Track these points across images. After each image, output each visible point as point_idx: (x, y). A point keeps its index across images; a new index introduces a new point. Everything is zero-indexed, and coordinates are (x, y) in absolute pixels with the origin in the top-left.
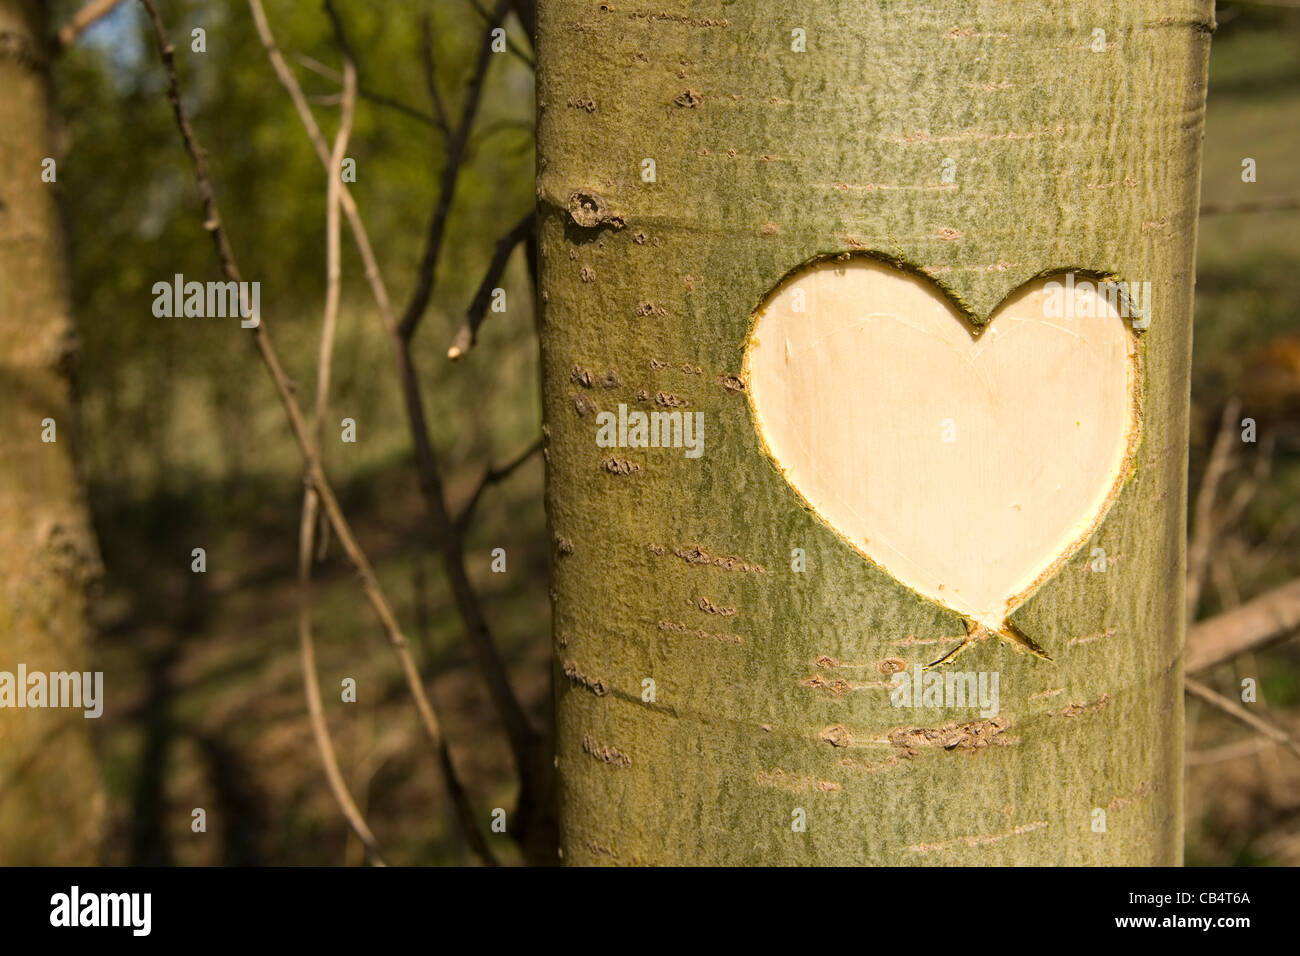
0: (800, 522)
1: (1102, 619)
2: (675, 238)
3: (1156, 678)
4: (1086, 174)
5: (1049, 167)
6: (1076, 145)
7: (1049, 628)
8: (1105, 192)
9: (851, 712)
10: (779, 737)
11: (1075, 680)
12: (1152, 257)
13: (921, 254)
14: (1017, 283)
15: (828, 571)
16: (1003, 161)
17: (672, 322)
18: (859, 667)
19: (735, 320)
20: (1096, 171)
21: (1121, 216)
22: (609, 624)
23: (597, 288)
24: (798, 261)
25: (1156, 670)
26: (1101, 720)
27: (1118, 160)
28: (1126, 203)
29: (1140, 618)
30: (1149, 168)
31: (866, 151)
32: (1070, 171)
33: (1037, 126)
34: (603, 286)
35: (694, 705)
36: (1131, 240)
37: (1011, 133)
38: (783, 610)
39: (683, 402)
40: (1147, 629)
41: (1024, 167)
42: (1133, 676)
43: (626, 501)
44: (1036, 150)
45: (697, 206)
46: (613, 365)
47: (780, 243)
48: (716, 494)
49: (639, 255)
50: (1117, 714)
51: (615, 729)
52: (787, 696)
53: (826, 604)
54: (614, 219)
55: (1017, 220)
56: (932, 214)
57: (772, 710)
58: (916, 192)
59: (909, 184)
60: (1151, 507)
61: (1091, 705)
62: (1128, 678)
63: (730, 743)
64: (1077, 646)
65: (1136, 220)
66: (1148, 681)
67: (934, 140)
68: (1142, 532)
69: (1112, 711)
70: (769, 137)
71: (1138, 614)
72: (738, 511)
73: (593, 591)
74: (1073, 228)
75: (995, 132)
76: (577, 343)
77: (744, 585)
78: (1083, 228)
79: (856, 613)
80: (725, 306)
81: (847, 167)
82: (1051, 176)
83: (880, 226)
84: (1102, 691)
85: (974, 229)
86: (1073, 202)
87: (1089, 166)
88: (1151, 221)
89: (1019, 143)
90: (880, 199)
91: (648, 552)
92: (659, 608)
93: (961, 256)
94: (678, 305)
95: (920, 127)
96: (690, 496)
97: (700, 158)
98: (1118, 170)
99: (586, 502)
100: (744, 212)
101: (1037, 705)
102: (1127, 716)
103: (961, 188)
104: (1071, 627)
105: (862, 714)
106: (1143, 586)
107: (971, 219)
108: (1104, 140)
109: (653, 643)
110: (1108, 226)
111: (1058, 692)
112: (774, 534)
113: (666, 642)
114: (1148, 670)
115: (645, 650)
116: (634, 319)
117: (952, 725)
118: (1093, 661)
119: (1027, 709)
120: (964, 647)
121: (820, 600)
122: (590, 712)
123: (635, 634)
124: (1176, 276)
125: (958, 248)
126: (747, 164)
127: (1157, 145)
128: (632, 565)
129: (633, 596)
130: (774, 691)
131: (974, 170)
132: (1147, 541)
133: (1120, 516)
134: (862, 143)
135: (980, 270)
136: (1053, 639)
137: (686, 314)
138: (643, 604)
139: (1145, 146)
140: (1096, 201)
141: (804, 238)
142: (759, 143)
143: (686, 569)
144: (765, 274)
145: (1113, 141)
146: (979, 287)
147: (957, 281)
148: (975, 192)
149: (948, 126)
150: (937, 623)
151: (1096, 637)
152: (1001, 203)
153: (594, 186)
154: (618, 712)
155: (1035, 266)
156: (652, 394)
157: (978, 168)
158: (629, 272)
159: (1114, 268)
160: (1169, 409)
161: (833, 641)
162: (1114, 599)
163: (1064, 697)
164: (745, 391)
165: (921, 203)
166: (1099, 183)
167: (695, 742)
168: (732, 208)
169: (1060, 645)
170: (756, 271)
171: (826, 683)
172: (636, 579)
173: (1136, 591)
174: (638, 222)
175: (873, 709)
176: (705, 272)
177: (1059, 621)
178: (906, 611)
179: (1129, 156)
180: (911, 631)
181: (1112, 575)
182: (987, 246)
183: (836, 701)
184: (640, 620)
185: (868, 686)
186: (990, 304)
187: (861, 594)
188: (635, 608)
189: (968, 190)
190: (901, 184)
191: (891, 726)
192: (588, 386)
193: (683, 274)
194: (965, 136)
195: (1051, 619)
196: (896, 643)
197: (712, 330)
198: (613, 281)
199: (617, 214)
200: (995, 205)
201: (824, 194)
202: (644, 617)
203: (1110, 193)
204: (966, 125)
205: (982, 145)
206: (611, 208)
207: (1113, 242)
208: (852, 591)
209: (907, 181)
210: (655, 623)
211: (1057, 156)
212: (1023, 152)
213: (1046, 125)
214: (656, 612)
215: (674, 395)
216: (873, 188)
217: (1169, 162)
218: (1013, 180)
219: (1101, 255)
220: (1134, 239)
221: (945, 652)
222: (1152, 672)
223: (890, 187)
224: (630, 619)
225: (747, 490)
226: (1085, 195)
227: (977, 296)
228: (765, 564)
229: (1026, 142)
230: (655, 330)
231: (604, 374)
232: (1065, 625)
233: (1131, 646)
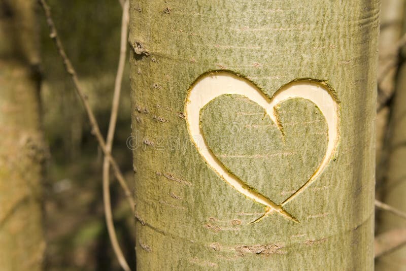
0: (203, 167)
1: (322, 209)
2: (164, 61)
3: (347, 232)
4: (313, 43)
5: (297, 41)
6: (309, 32)
7: (299, 211)
8: (321, 50)
9: (221, 238)
10: (196, 245)
11: (310, 231)
12: (343, 74)
13: (246, 72)
14: (284, 84)
15: (213, 186)
16: (278, 38)
17: (163, 91)
18: (224, 222)
19: (182, 92)
20: (317, 42)
21: (329, 59)
22: (146, 200)
23: (142, 77)
24: (202, 72)
25: (348, 229)
26: (322, 247)
27: (327, 38)
28: (331, 54)
29: (340, 209)
30: (342, 41)
31: (226, 34)
32: (306, 42)
33: (292, 25)
34: (143, 76)
35: (170, 231)
36: (333, 68)
37: (281, 28)
38: (198, 199)
39: (166, 121)
40: (343, 213)
41: (287, 40)
42: (336, 231)
43: (150, 155)
44: (292, 34)
45: (170, 50)
46: (146, 105)
47: (196, 65)
48: (176, 154)
49: (154, 66)
50: (329, 245)
51: (148, 238)
52: (199, 230)
53: (212, 198)
54: (146, 52)
55: (284, 59)
56: (250, 57)
57: (194, 235)
58: (244, 49)
59: (241, 46)
60: (345, 168)
61: (317, 241)
62: (334, 231)
63: (181, 246)
64: (311, 219)
65: (335, 61)
66: (343, 233)
67: (251, 30)
68: (340, 177)
69: (326, 243)
70: (193, 26)
71: (338, 208)
72: (183, 162)
73: (141, 187)
74: (307, 63)
75: (275, 28)
76: (137, 96)
77: (185, 189)
78: (312, 63)
79: (223, 202)
80: (179, 87)
81: (219, 39)
82: (298, 44)
83: (231, 61)
84: (322, 235)
85: (267, 63)
86: (307, 54)
87: (314, 40)
88: (343, 60)
89: (285, 32)
90: (231, 51)
91: (156, 175)
92: (160, 195)
93: (261, 73)
94: (165, 85)
95: (246, 25)
96: (169, 155)
97: (171, 33)
98: (327, 42)
99: (139, 154)
100: (185, 53)
101: (294, 240)
102: (334, 246)
103: (261, 48)
104: (309, 211)
105: (225, 238)
106: (342, 197)
107: (266, 60)
108: (321, 31)
109: (158, 208)
110: (323, 63)
111: (303, 235)
112: (195, 171)
113: (161, 207)
114: (344, 229)
115: (155, 209)
116: (152, 89)
117: (259, 245)
118: (318, 225)
119: (290, 241)
120: (264, 217)
121: (210, 197)
122: (141, 231)
123: (153, 204)
124: (357, 81)
125: (260, 70)
126: (186, 35)
127: (345, 32)
128: (152, 179)
129: (152, 190)
130: (195, 228)
131: (267, 41)
132: (343, 180)
133: (330, 171)
134: (224, 30)
135: (269, 78)
136: (301, 215)
137: (167, 89)
138: (155, 193)
139: (339, 33)
140: (318, 53)
141: (204, 64)
142: (190, 29)
143: (167, 182)
144: (192, 76)
145: (324, 31)
146: (269, 85)
147: (260, 82)
148: (267, 50)
149: (257, 25)
150: (253, 207)
151: (320, 215)
152: (277, 54)
153: (141, 40)
154: (148, 232)
155: (292, 77)
156: (157, 117)
157: (268, 41)
158: (151, 72)
159: (325, 78)
160: (354, 131)
161: (215, 212)
162: (328, 201)
163: (306, 237)
164: (185, 118)
165: (246, 53)
166: (319, 47)
167: (170, 245)
168: (181, 52)
169: (304, 218)
170: (188, 75)
171: (212, 227)
172: (153, 184)
173: (338, 199)
174: (153, 54)
175: (229, 237)
176: (173, 74)
177: (304, 209)
178: (241, 203)
179: (332, 36)
180: (243, 210)
181: (326, 193)
182: (272, 69)
183: (216, 233)
184: (154, 199)
185: (227, 229)
186: (274, 90)
187: (224, 195)
188: (152, 194)
189: (264, 49)
190: (238, 46)
191: (236, 244)
192: (139, 112)
193: (167, 74)
194: (263, 29)
195: (300, 208)
196: (237, 214)
197: (175, 96)
198: (146, 75)
199: (147, 50)
200: (275, 54)
201: (211, 48)
202: (155, 198)
203: (324, 50)
204: (263, 25)
205: (269, 32)
206: (145, 48)
207: (325, 69)
208: (221, 194)
209: (241, 45)
210: (159, 200)
211: (301, 37)
212: (287, 35)
213: (296, 25)
214: (159, 196)
215: (164, 118)
216: (228, 47)
217: (352, 39)
218: (282, 45)
219: (320, 74)
220: (335, 68)
221: (256, 218)
222: (346, 230)
223: (235, 47)
224: (151, 198)
225: (186, 154)
226: (313, 51)
227: (268, 88)
228: (192, 182)
229: (289, 31)
230: (159, 94)
231: (144, 108)
232: (306, 210)
233: (335, 219)
